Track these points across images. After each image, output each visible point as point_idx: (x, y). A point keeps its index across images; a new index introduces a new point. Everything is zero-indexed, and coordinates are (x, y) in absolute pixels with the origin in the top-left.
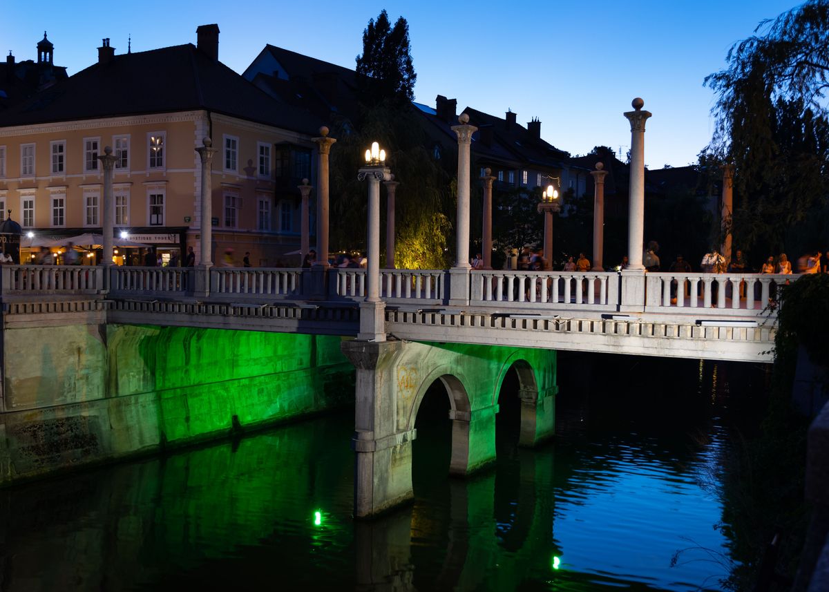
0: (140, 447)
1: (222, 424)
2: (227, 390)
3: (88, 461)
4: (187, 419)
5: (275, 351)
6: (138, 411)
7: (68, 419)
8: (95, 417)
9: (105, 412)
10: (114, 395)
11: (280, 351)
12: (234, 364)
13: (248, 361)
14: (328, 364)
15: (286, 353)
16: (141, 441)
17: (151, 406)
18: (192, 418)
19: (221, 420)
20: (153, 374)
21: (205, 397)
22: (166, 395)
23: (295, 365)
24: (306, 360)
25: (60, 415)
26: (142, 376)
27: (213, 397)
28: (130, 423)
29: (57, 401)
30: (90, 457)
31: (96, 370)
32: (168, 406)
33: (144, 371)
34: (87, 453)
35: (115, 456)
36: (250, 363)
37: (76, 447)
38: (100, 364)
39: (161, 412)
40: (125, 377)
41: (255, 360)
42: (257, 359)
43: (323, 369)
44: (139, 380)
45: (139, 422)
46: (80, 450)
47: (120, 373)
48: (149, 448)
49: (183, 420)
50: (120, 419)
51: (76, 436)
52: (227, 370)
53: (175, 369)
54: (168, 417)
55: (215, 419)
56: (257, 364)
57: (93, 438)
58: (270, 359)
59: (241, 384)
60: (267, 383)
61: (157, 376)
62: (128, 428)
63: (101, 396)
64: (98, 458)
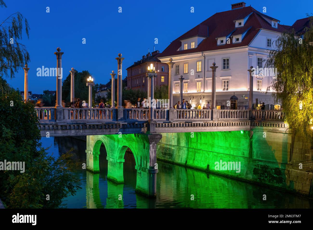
0: (180, 162)
1: (203, 166)
2: (208, 155)
3: (170, 160)
4: (194, 159)
5: (230, 145)
6: (183, 152)
7: (169, 148)
8: (174, 150)
9: (176, 149)
10: (179, 146)
11: (232, 146)
12: (213, 146)
13: (218, 146)
14: (260, 159)
15: (235, 147)
16: (181, 161)
17: (186, 152)
18: (195, 159)
19: (204, 164)
20: (188, 142)
21: (201, 154)
22: (190, 150)
23: (240, 154)
24: (247, 153)
25: (168, 147)
26: (185, 142)
27: (204, 155)
28: (180, 155)
29: (169, 143)
30: (170, 159)
31: (176, 137)
32: (190, 153)
33: (186, 141)
34: (170, 158)
35: (175, 162)
36: (219, 147)
37: (169, 156)
38: (176, 136)
39: (188, 155)
40: (181, 141)
41: (221, 146)
42: (222, 146)
43: (255, 160)
44: (185, 143)
45: (182, 155)
46: (169, 157)
47: (181, 139)
48: (182, 164)
49: (193, 159)
50: (179, 153)
51: (169, 153)
52: (210, 148)
53: (194, 142)
54: (189, 157)
55: (202, 163)
56: (222, 149)
57: (172, 155)
58: (227, 148)
59: (214, 154)
60: (224, 158)
61: (189, 143)
62: (179, 156)
63: (176, 145)
64: (171, 160)
